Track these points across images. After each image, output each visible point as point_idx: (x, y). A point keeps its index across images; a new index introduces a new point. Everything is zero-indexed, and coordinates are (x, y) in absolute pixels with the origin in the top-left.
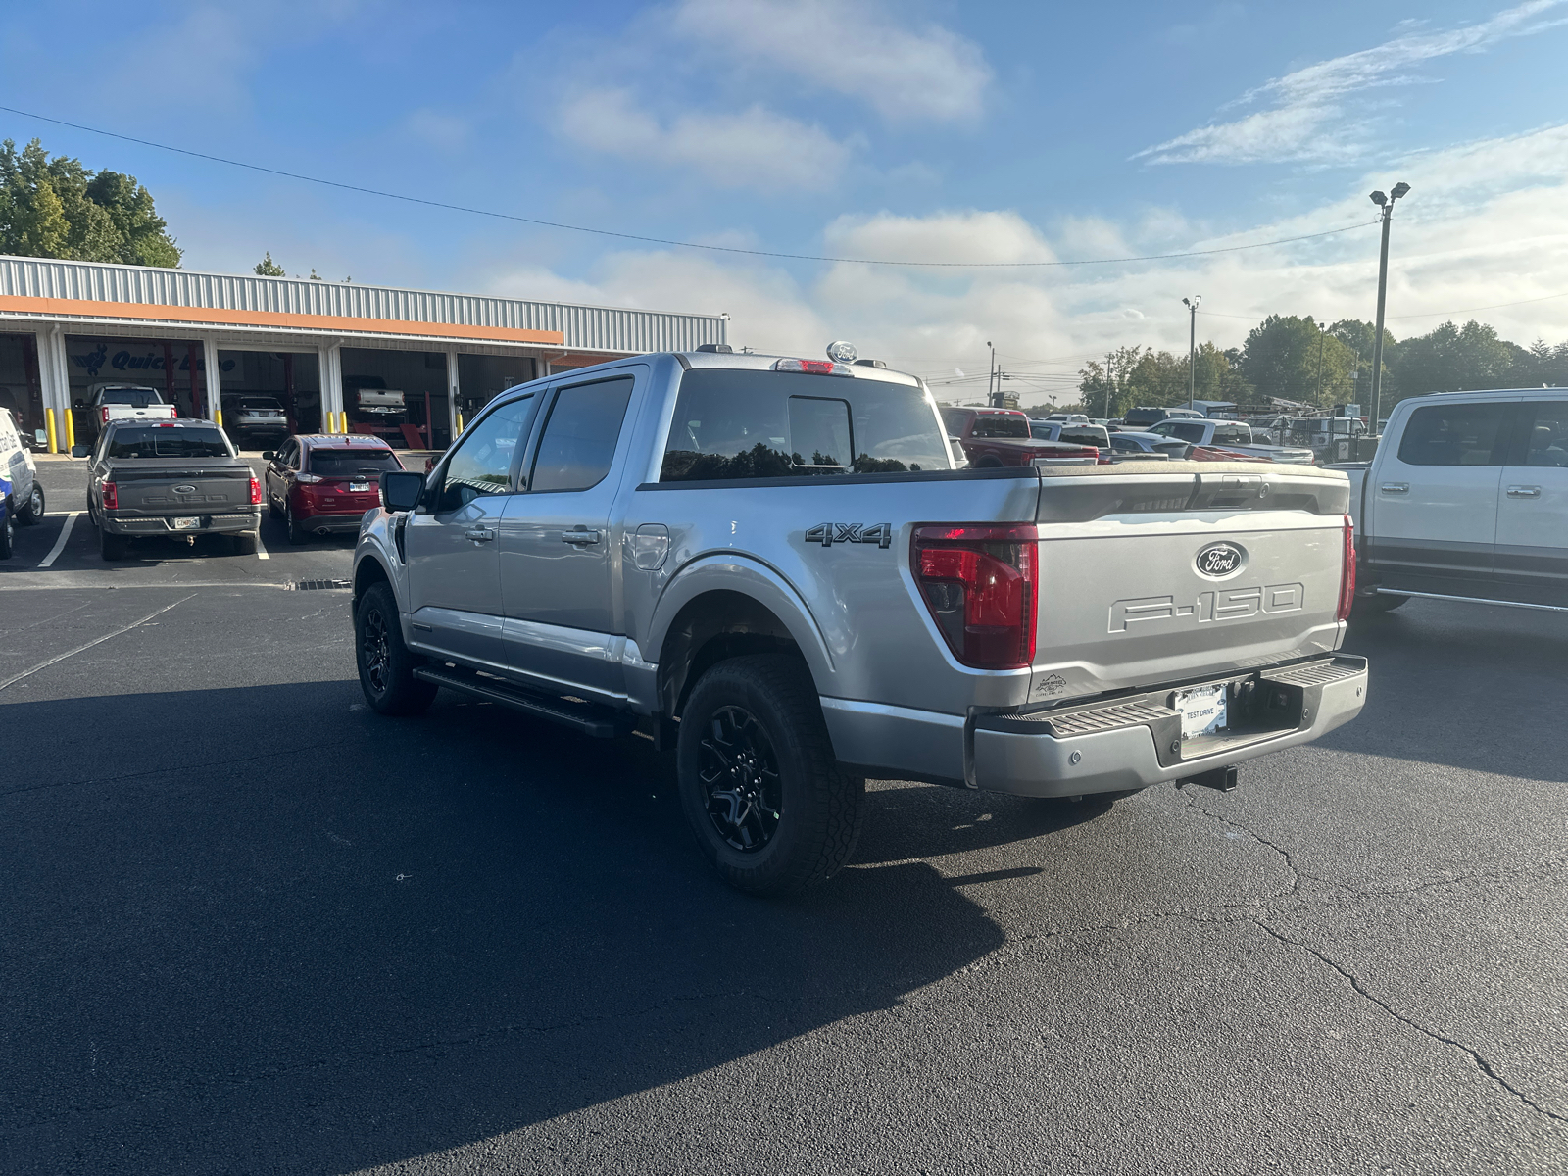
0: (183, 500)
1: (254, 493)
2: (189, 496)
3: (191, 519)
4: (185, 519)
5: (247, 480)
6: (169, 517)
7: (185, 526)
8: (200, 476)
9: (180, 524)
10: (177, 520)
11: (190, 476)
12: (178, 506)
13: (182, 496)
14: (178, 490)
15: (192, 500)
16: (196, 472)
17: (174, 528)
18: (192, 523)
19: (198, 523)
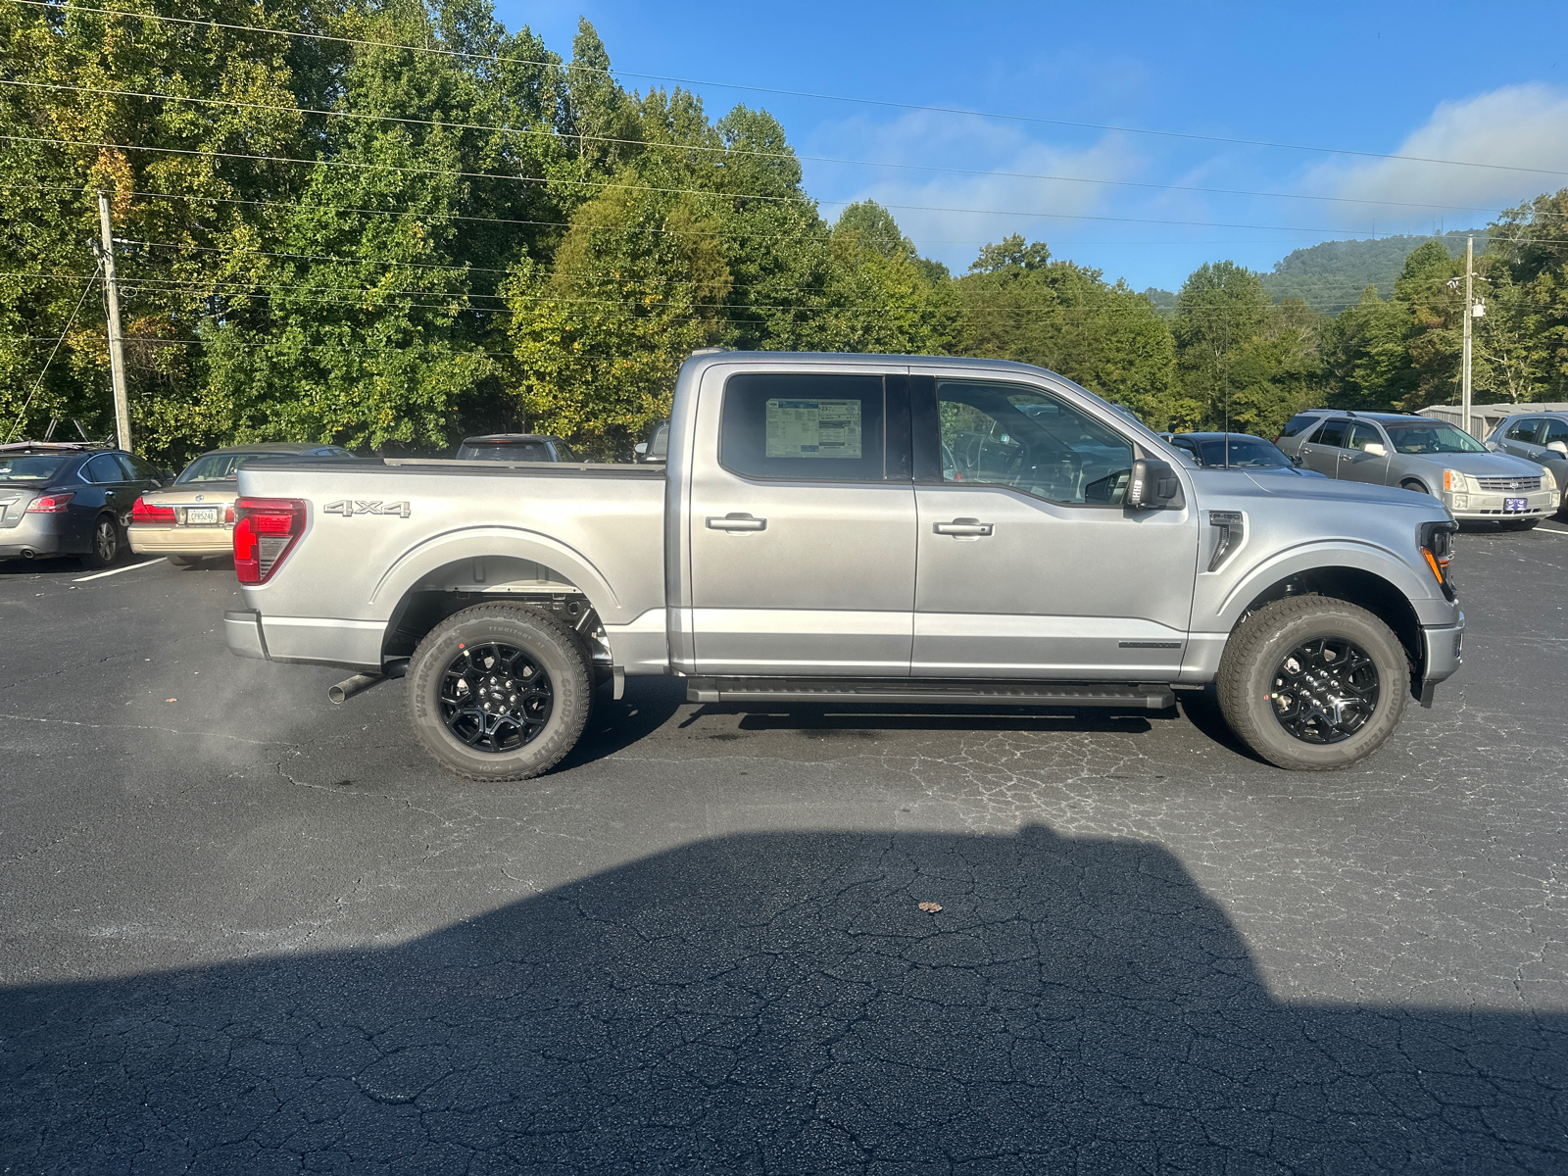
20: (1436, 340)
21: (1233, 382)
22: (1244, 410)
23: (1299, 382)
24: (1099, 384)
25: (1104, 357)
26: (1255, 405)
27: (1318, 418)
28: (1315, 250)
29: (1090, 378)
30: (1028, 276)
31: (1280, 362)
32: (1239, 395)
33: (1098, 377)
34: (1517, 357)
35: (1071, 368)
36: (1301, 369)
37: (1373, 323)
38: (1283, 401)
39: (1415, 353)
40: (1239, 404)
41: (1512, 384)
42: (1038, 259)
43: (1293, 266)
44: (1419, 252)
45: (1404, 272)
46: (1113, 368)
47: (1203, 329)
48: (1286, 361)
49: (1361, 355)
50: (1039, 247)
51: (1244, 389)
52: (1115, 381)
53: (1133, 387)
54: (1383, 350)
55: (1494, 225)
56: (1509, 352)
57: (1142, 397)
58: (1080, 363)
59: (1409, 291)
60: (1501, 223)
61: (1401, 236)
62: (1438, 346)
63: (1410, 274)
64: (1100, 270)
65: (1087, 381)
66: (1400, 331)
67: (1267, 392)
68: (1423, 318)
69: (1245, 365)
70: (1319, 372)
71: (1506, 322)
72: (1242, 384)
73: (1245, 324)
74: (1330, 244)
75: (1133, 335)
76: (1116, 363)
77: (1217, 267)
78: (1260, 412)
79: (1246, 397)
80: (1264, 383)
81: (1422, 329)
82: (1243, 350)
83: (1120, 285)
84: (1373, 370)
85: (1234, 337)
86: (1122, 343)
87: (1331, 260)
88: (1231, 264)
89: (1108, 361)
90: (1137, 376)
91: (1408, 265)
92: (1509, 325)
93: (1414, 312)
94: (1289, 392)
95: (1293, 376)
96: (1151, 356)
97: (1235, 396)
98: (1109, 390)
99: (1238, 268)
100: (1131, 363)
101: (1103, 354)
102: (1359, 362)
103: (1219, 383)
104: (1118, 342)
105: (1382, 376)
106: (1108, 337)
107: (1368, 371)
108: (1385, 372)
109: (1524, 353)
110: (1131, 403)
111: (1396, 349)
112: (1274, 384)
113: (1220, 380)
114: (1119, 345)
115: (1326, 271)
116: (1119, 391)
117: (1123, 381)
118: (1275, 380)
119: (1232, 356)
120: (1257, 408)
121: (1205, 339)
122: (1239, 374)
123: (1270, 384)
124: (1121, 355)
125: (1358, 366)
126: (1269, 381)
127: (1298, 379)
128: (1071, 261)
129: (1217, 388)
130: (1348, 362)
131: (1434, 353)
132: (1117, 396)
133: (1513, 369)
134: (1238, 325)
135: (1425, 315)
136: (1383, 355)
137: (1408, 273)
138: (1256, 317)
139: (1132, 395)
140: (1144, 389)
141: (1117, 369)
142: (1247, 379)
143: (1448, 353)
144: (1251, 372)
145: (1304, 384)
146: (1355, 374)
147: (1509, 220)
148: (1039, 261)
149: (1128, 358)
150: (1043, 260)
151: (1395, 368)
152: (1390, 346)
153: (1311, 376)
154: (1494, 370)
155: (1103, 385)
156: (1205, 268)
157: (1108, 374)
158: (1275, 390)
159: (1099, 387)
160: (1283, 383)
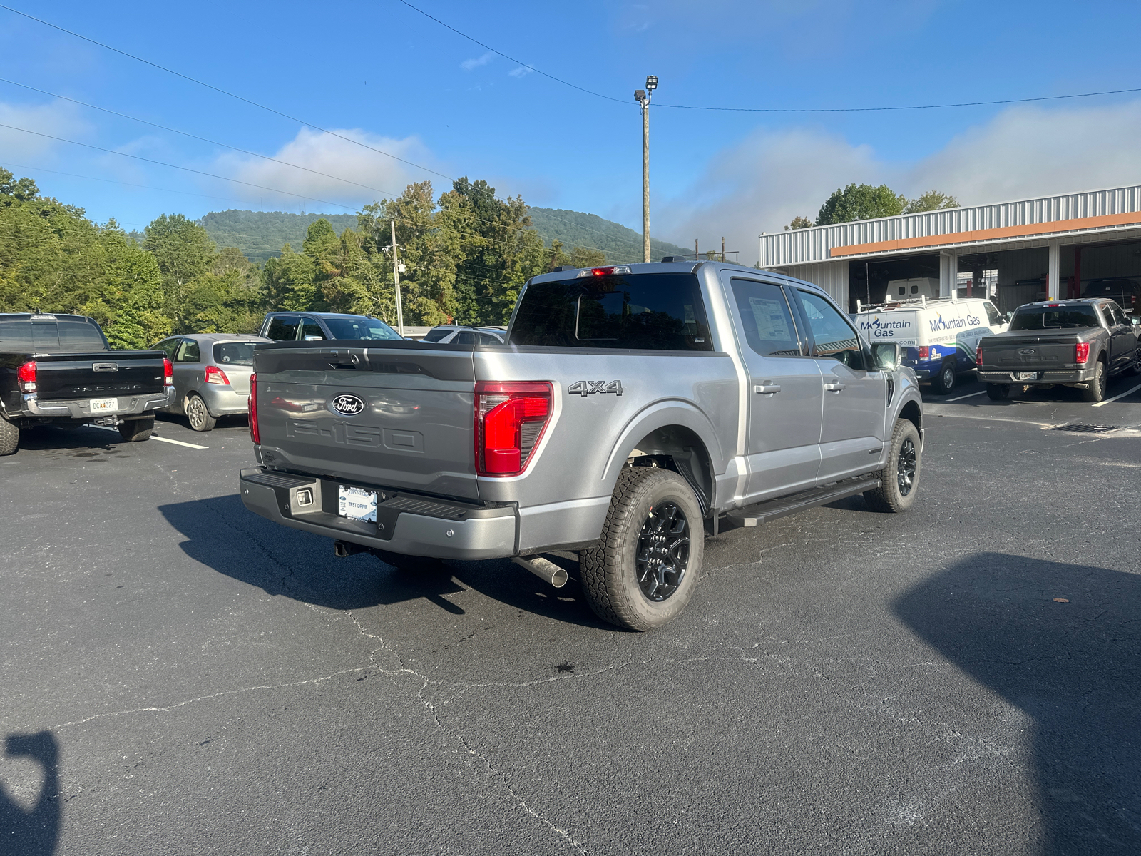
0: (1025, 360)
1: (1079, 355)
2: (1029, 357)
3: (1031, 374)
4: (1027, 373)
5: (1074, 344)
6: (1016, 372)
7: (1026, 378)
8: (1037, 342)
9: (1023, 377)
10: (1021, 374)
11: (1031, 342)
12: (1021, 364)
13: (1025, 357)
14: (1022, 352)
15: (1032, 360)
16: (1035, 339)
17: (1019, 379)
18: (1032, 376)
19: (1036, 377)
20: (338, 284)
21: (196, 305)
22: (205, 326)
23: (244, 307)
24: (103, 301)
25: (106, 280)
26: (213, 322)
27: (452, 331)
28: (223, 214)
29: (95, 296)
30: (20, 206)
31: (228, 292)
32: (200, 315)
33: (102, 295)
34: (386, 298)
35: (77, 287)
36: (245, 298)
37: (293, 269)
38: (234, 320)
39: (325, 292)
40: (201, 321)
41: (384, 314)
42: (27, 192)
43: (210, 224)
44: (315, 225)
45: (308, 237)
46: (115, 289)
47: (167, 264)
48: (233, 290)
49: (288, 291)
50: (28, 183)
51: (204, 310)
52: (118, 300)
53: (134, 305)
54: (303, 288)
55: (360, 214)
56: (381, 294)
57: (142, 313)
58: (85, 284)
59: (314, 250)
60: (364, 213)
61: (280, 212)
62: (339, 288)
63: (311, 239)
64: (82, 209)
65: (93, 298)
66: (312, 276)
67: (222, 313)
68: (328, 269)
69: (203, 292)
70: (258, 300)
71: (377, 276)
72: (202, 307)
73: (198, 263)
74: (233, 211)
75: (129, 264)
76: (117, 286)
77: (172, 218)
78: (218, 327)
79: (206, 316)
80: (218, 306)
81: (327, 276)
82: (199, 282)
83: (112, 224)
84: (297, 301)
85: (191, 271)
86: (120, 269)
87: (236, 222)
88: (184, 217)
89: (110, 284)
90: (136, 296)
91: (310, 233)
92: (380, 277)
93: (319, 264)
94: (237, 313)
95: (239, 303)
96: (146, 282)
97: (199, 315)
98: (113, 307)
99: (188, 221)
100: (130, 286)
101: (104, 277)
102: (287, 295)
103: (184, 305)
104: (117, 268)
105: (303, 305)
106: (109, 264)
107: (294, 302)
108: (304, 303)
109: (390, 296)
110: (134, 318)
111: (311, 288)
112: (226, 307)
113: (183, 303)
114: (119, 271)
115: (233, 230)
116: (121, 308)
117: (125, 300)
118: (226, 305)
119: (191, 285)
120: (215, 325)
121: (169, 272)
122: (200, 299)
123: (223, 307)
124: (120, 280)
125: (288, 298)
126: (222, 305)
127: (243, 305)
128: (54, 199)
129: (182, 309)
130: (278, 295)
131: (337, 293)
132: (121, 312)
133: (384, 305)
134: (193, 263)
135: (329, 268)
136: (303, 291)
137: (310, 238)
138: (206, 259)
139: (133, 311)
140: (144, 307)
141: (118, 290)
142: (205, 303)
143: (346, 293)
144: (208, 298)
145: (247, 308)
146: (285, 303)
147: (369, 212)
148: (28, 195)
149: (126, 282)
150: (32, 194)
151: (311, 301)
152: (306, 286)
153: (252, 303)
154: (374, 305)
155: (108, 302)
156: (163, 218)
157: (111, 294)
158: (227, 312)
159: (104, 303)
160: (233, 307)
